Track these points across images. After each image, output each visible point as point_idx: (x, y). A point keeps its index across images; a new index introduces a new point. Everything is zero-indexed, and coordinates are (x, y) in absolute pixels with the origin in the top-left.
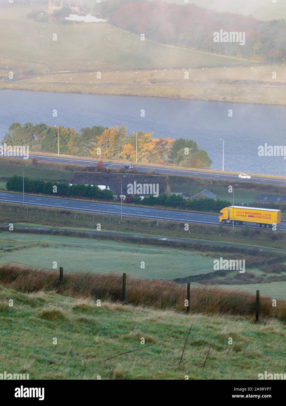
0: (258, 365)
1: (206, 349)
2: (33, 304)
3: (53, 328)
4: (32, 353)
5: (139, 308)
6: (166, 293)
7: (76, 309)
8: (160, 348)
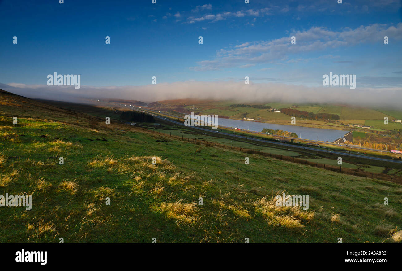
1: (297, 169)
2: (266, 159)
3: (269, 163)
4: (265, 167)
6: (289, 159)
7: (273, 160)
8: (288, 168)
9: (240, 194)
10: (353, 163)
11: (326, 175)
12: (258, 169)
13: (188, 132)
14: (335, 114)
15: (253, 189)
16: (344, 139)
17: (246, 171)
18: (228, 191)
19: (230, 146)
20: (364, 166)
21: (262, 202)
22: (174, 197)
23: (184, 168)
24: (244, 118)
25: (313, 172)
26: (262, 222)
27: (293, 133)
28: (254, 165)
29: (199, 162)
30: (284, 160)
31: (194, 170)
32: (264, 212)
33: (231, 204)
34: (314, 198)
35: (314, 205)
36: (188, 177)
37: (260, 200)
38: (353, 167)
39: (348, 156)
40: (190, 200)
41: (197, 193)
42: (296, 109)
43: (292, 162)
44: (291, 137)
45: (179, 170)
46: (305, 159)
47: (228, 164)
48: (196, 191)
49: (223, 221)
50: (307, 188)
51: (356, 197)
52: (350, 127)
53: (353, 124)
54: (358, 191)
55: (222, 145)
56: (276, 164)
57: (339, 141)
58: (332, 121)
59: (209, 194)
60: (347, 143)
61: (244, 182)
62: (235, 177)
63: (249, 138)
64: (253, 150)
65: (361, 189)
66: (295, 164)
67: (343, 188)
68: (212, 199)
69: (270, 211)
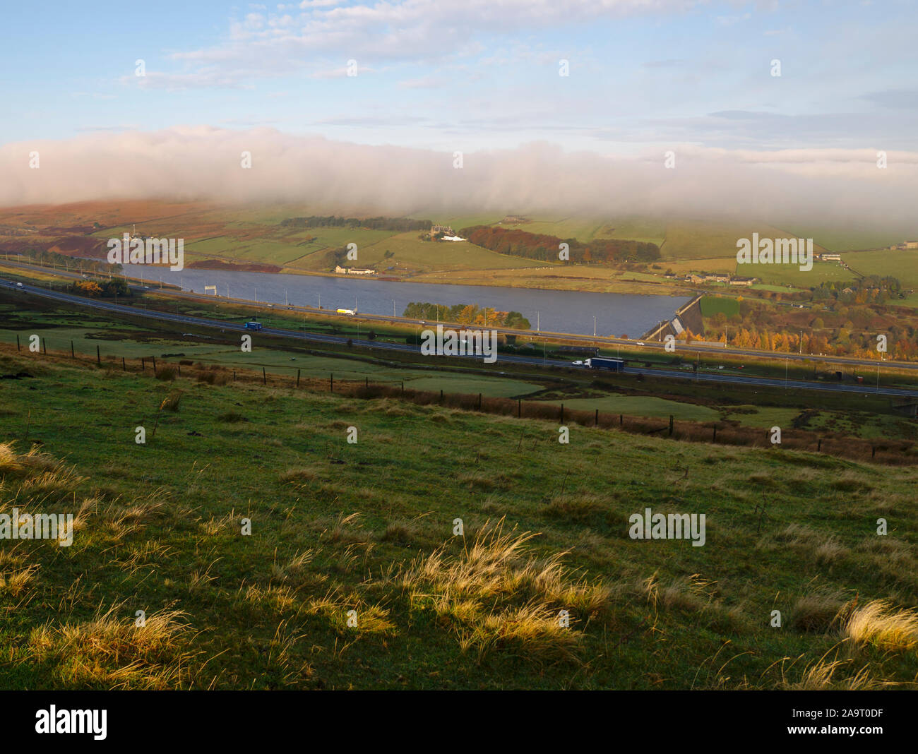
0: (566, 449)
1: (534, 440)
2: (426, 412)
3: (440, 427)
4: (428, 442)
5: (490, 415)
6: (506, 405)
7: (453, 415)
8: (506, 439)
9: (347, 553)
10: (706, 404)
11: (629, 451)
12: (401, 453)
13: (116, 333)
14: (646, 241)
15: (392, 527)
16: (677, 325)
17: (361, 463)
18: (302, 548)
19: (292, 376)
20: (739, 410)
21: (432, 571)
22: (86, 597)
23: (115, 475)
24: (338, 269)
25: (587, 446)
26: (437, 645)
27: (512, 315)
28: (387, 437)
29: (176, 448)
30: (487, 411)
31: (159, 482)
32: (441, 607)
33: (319, 591)
34: (600, 532)
35: (602, 558)
36: (137, 512)
37: (424, 565)
38: (706, 415)
39: (690, 380)
40: (155, 603)
41: (181, 571)
42: (519, 226)
43: (515, 416)
44: (508, 329)
45: (96, 486)
46: (557, 404)
47: (288, 443)
48: (177, 563)
49: (293, 662)
50: (575, 501)
51: (727, 514)
52: (693, 285)
53: (702, 272)
54: (732, 494)
55: (258, 372)
56: (464, 427)
57: (662, 331)
58: (636, 265)
59: (226, 566)
60: (686, 336)
61: (356, 505)
62: (323, 491)
63: (360, 342)
64: (376, 384)
65: (738, 485)
66: (525, 422)
67: (684, 489)
68: (245, 586)
69: (463, 599)
